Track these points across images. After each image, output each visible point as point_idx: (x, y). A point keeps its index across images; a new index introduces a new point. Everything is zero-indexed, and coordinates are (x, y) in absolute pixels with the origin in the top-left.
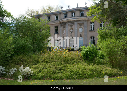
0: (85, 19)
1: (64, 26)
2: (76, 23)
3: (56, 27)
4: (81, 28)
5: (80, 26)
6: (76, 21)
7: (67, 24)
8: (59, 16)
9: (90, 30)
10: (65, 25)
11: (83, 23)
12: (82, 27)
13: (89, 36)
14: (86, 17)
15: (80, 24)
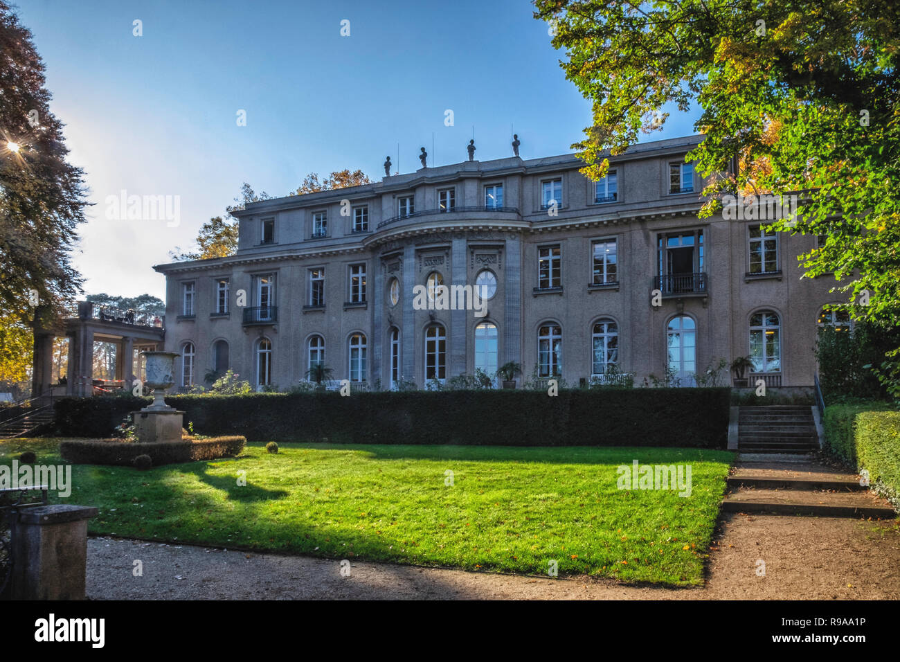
0: (510, 225)
1: (395, 261)
2: (459, 245)
3: (356, 271)
4: (490, 275)
5: (481, 265)
6: (459, 234)
7: (410, 251)
8: (371, 207)
9: (535, 289)
10: (402, 254)
11: (502, 247)
12: (491, 266)
13: (532, 320)
14: (514, 216)
15: (485, 252)
